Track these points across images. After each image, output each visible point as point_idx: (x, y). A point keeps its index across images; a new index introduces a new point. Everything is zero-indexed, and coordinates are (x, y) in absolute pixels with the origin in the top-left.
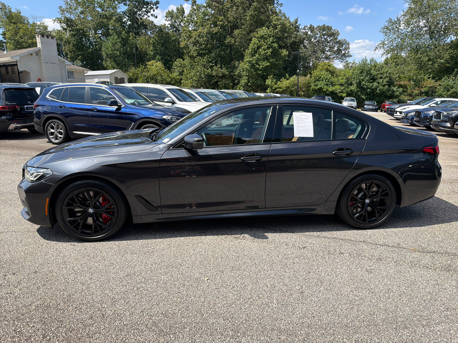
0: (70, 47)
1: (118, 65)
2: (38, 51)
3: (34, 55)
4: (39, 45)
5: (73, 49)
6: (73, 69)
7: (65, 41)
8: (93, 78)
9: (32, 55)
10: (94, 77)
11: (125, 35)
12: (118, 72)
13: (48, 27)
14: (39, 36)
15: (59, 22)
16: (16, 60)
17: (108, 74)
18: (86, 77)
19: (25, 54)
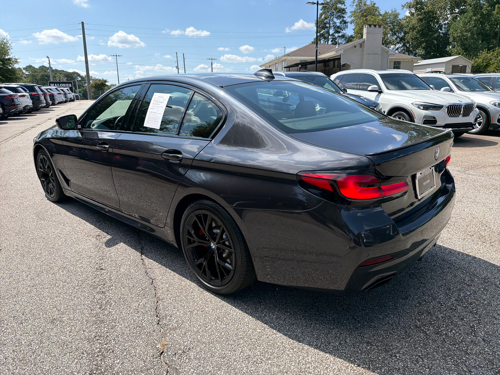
0: (414, 33)
1: (466, 50)
2: (362, 42)
3: (358, 47)
4: (365, 37)
5: (416, 35)
6: (401, 59)
7: (410, 28)
8: (426, 68)
9: (355, 47)
10: (424, 67)
11: (486, 10)
12: (460, 58)
13: (399, 14)
14: (366, 26)
15: (408, 7)
16: (340, 54)
17: (444, 62)
18: (414, 68)
19: (349, 47)
